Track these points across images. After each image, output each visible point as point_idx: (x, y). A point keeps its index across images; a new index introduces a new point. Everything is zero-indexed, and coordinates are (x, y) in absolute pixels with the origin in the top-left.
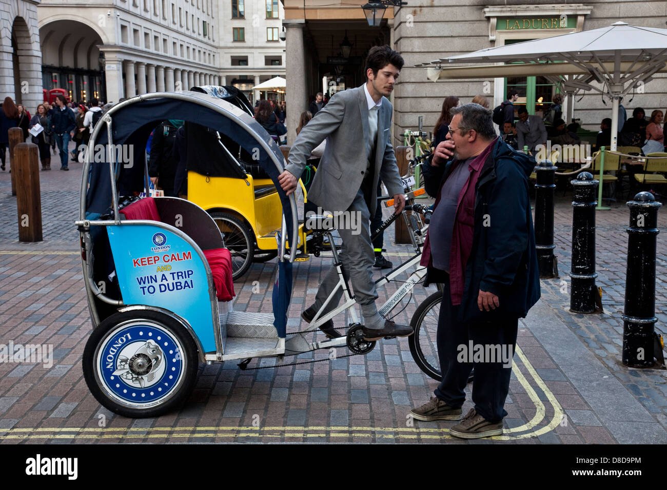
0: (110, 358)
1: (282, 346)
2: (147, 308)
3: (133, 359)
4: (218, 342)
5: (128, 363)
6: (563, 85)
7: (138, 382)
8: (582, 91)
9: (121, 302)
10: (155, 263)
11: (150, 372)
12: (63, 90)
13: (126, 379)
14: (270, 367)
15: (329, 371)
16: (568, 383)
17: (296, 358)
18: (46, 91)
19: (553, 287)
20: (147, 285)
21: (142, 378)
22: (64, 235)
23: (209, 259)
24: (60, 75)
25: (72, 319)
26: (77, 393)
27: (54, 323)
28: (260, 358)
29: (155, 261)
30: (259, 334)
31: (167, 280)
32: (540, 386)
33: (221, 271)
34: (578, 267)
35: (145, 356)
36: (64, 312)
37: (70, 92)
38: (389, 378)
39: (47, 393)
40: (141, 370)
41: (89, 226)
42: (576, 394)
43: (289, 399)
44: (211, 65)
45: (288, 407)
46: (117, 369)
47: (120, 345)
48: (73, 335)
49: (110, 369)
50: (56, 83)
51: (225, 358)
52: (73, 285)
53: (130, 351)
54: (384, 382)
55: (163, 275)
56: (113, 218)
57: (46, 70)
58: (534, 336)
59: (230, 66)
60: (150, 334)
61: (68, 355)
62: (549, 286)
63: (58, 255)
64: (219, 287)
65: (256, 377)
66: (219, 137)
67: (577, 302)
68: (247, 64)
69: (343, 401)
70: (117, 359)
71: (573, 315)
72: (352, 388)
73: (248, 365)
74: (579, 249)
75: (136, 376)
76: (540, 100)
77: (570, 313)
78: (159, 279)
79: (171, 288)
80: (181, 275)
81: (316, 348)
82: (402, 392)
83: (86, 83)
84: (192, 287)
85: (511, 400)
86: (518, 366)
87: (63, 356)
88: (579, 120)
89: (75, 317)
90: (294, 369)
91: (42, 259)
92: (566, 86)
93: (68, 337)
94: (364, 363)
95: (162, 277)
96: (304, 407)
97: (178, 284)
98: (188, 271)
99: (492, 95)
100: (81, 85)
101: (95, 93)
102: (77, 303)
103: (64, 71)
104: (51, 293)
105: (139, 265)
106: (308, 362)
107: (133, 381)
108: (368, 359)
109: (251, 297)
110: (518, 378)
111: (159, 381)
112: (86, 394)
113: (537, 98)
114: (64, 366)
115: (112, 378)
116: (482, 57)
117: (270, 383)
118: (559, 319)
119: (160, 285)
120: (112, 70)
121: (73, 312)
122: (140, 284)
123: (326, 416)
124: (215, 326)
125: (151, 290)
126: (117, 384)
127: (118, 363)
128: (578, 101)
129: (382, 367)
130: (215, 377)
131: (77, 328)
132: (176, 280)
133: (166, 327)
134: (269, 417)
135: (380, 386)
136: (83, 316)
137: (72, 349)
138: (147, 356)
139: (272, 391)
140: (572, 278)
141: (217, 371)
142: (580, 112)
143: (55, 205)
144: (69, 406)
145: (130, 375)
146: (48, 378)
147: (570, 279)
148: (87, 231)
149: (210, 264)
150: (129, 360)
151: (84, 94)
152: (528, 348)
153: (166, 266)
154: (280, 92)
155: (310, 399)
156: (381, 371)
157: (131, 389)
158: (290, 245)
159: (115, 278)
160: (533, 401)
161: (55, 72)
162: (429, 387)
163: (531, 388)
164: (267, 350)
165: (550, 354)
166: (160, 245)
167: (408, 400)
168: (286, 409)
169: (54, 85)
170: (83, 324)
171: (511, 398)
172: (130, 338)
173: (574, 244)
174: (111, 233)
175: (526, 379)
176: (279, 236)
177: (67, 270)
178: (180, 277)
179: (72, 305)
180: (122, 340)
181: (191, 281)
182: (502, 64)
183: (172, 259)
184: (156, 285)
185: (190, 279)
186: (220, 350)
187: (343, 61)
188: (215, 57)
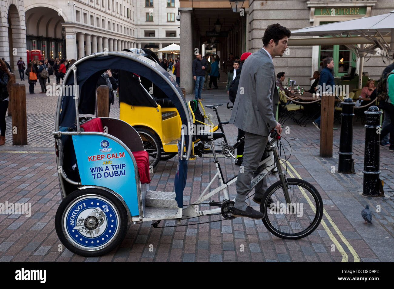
0: (72, 218)
1: (180, 213)
2: (96, 187)
3: (86, 220)
4: (141, 210)
5: (83, 221)
6: (357, 51)
7: (89, 234)
8: (369, 55)
9: (80, 184)
10: (102, 159)
11: (97, 228)
12: (40, 51)
13: (82, 232)
14: (172, 227)
15: (209, 229)
16: (362, 241)
17: (188, 221)
18: (28, 51)
19: (352, 179)
20: (96, 173)
21: (92, 232)
22: (41, 141)
23: (136, 157)
24: (37, 41)
25: (47, 194)
26: (50, 240)
27: (35, 196)
28: (165, 220)
29: (102, 158)
30: (166, 205)
31: (109, 170)
32: (344, 242)
33: (143, 165)
34: (368, 166)
35: (94, 218)
36: (41, 189)
37: (44, 52)
38: (247, 235)
39: (32, 240)
40: (92, 227)
41: (61, 135)
42: (368, 248)
43: (184, 247)
44: (132, 36)
45: (183, 252)
46: (76, 225)
47: (79, 210)
48: (47, 204)
49: (72, 225)
50: (35, 46)
51: (145, 220)
52: (47, 172)
53: (85, 214)
54: (244, 237)
55: (107, 167)
56: (76, 131)
57: (29, 38)
58: (340, 210)
59: (144, 37)
60: (98, 204)
61: (45, 216)
62: (348, 179)
63: (37, 154)
64: (141, 175)
65: (163, 233)
66: (140, 81)
67: (367, 189)
68: (154, 36)
69: (218, 249)
70: (77, 219)
71: (364, 197)
72: (224, 240)
73: (158, 225)
74: (369, 155)
75: (88, 230)
76: (342, 60)
77: (363, 196)
78: (104, 169)
79: (112, 175)
80: (118, 167)
81: (201, 215)
82: (256, 244)
83: (53, 46)
84: (125, 175)
85: (326, 251)
86: (330, 229)
87: (41, 217)
88: (367, 73)
89: (49, 193)
90: (187, 228)
91: (27, 156)
92: (359, 51)
93: (44, 205)
94: (231, 225)
95: (106, 168)
96: (193, 252)
97: (116, 173)
98: (122, 165)
99: (311, 57)
100: (50, 48)
101: (59, 53)
102: (50, 184)
103: (39, 39)
104: (33, 177)
105: (92, 160)
106: (196, 224)
107: (86, 233)
108: (233, 222)
109: (158, 182)
110: (330, 237)
111: (102, 234)
112: (56, 241)
113: (340, 59)
114: (43, 223)
115: (73, 231)
116: (306, 32)
117: (171, 236)
118: (356, 200)
119: (105, 173)
120: (70, 39)
121: (47, 189)
122: (92, 172)
123: (208, 258)
124: (139, 200)
125: (99, 176)
126: (76, 234)
127: (77, 222)
128: (367, 61)
129: (242, 228)
130: (137, 232)
131: (50, 199)
132: (115, 170)
133: (108, 200)
134: (171, 258)
135: (242, 240)
136: (54, 192)
137: (47, 212)
138: (95, 217)
139: (173, 242)
140: (365, 174)
141: (138, 228)
142: (368, 68)
143: (35, 122)
144: (45, 248)
145: (85, 229)
146: (32, 230)
147: (363, 174)
148: (60, 138)
149: (136, 160)
150: (84, 220)
151: (52, 53)
152: (336, 218)
153: (109, 161)
154: (175, 53)
155: (197, 247)
156: (242, 230)
157: (85, 238)
158: (187, 149)
159: (77, 168)
160: (340, 252)
161: (34, 40)
162: (273, 241)
163: (339, 243)
164: (171, 215)
165: (350, 222)
166: (105, 148)
167: (260, 249)
168: (182, 253)
169: (34, 48)
170: (53, 197)
171: (326, 249)
172: (85, 206)
173: (366, 152)
174: (75, 140)
175: (335, 237)
176: (179, 144)
177: (43, 163)
178: (117, 168)
179: (46, 185)
180: (80, 207)
181: (124, 171)
182: (317, 37)
183: (112, 157)
184: (102, 173)
185: (123, 169)
186: (141, 215)
187: (216, 34)
188: (135, 31)
